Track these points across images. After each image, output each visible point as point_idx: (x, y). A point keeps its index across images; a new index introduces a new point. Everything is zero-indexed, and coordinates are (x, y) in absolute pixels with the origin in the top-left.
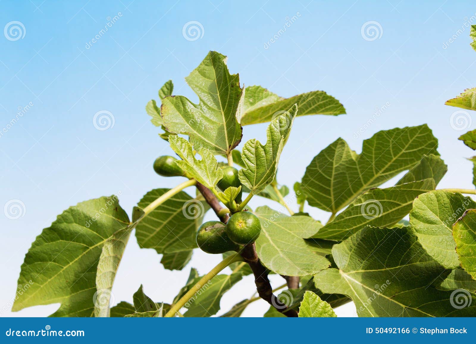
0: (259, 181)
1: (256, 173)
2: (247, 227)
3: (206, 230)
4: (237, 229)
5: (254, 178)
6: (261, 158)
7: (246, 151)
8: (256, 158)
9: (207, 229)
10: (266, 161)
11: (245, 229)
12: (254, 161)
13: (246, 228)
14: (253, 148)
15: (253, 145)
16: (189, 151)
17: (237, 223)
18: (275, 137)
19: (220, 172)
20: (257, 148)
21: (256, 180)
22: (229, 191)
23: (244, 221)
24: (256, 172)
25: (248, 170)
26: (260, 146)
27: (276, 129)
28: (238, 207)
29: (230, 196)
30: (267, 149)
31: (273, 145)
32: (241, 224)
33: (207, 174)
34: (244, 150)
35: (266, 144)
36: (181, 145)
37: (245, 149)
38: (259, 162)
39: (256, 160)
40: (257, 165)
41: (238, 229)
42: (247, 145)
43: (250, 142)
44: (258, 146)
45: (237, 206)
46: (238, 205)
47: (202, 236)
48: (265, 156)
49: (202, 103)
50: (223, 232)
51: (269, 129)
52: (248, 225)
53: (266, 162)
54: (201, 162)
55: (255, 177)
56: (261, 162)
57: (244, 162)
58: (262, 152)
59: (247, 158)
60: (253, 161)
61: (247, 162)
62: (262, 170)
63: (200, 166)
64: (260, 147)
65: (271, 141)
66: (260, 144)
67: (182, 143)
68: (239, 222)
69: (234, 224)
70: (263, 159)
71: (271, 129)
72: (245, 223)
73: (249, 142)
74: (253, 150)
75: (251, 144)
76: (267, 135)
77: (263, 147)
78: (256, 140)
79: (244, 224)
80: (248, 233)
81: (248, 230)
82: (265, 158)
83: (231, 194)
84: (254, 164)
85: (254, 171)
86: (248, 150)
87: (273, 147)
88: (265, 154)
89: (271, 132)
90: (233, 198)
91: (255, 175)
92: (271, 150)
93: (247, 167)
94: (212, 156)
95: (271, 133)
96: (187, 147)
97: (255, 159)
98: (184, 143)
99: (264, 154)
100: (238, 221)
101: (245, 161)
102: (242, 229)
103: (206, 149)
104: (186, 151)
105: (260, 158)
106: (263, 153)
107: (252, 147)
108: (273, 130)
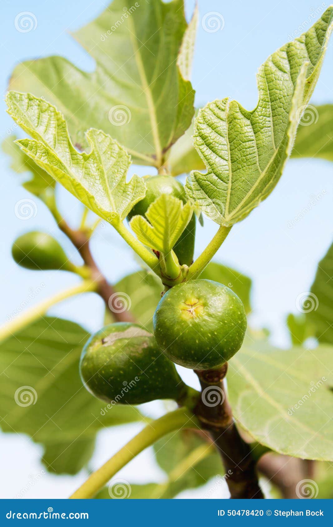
0: (240, 199)
1: (230, 182)
2: (210, 315)
3: (103, 342)
4: (181, 322)
5: (227, 194)
6: (244, 144)
7: (204, 126)
8: (231, 146)
9: (106, 340)
10: (256, 150)
11: (204, 320)
12: (226, 153)
13: (206, 318)
14: (221, 120)
15: (223, 115)
16: (58, 133)
17: (181, 306)
18: (278, 92)
19: (139, 184)
20: (231, 120)
21: (230, 198)
22: (160, 207)
23: (202, 301)
24: (230, 179)
25: (209, 173)
26: (239, 114)
27: (280, 73)
28: (186, 270)
29: (161, 234)
30: (260, 119)
31: (273, 110)
32: (192, 309)
33: (106, 190)
34: (199, 125)
35: (256, 109)
36: (39, 116)
37: (202, 121)
38: (238, 154)
39: (231, 150)
40: (233, 161)
41: (185, 322)
42: (206, 113)
43: (214, 105)
44: (236, 114)
45: (183, 270)
46: (185, 266)
47: (92, 358)
48: (252, 138)
49: (100, 70)
50: (145, 346)
51: (262, 74)
52: (212, 311)
53: (257, 153)
54: (89, 158)
55: (229, 191)
56: (243, 152)
57: (200, 153)
58: (246, 128)
59: (208, 146)
60: (222, 153)
61: (206, 154)
62: (246, 173)
63: (86, 168)
64: (242, 117)
65: (268, 102)
66: (240, 109)
67: (42, 111)
68: (188, 303)
69: (173, 310)
70: (248, 144)
71: (267, 72)
72: (205, 305)
73: (213, 107)
74: (223, 126)
75: (217, 111)
76: (257, 86)
77: (248, 116)
78: (228, 102)
79: (201, 310)
80: (212, 333)
81: (213, 323)
82: (254, 143)
83: (166, 219)
84: (224, 159)
85: (225, 176)
86: (210, 125)
87: (273, 116)
88: (255, 133)
89: (269, 81)
90: (172, 241)
91: (230, 185)
92: (269, 122)
93: (208, 167)
94: (117, 149)
95: (268, 83)
96: (53, 123)
97: (229, 146)
98: (46, 113)
99: (252, 134)
100: (186, 300)
101: (202, 153)
102: (197, 321)
103: (103, 132)
104: (53, 131)
105: (240, 144)
106: (248, 130)
107: (219, 117)
108: (273, 75)
